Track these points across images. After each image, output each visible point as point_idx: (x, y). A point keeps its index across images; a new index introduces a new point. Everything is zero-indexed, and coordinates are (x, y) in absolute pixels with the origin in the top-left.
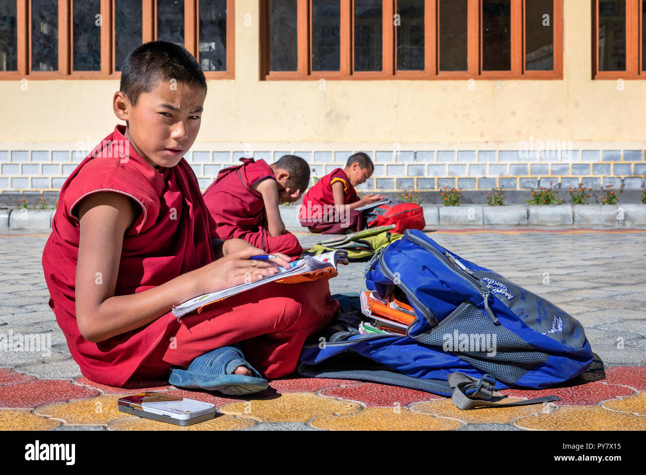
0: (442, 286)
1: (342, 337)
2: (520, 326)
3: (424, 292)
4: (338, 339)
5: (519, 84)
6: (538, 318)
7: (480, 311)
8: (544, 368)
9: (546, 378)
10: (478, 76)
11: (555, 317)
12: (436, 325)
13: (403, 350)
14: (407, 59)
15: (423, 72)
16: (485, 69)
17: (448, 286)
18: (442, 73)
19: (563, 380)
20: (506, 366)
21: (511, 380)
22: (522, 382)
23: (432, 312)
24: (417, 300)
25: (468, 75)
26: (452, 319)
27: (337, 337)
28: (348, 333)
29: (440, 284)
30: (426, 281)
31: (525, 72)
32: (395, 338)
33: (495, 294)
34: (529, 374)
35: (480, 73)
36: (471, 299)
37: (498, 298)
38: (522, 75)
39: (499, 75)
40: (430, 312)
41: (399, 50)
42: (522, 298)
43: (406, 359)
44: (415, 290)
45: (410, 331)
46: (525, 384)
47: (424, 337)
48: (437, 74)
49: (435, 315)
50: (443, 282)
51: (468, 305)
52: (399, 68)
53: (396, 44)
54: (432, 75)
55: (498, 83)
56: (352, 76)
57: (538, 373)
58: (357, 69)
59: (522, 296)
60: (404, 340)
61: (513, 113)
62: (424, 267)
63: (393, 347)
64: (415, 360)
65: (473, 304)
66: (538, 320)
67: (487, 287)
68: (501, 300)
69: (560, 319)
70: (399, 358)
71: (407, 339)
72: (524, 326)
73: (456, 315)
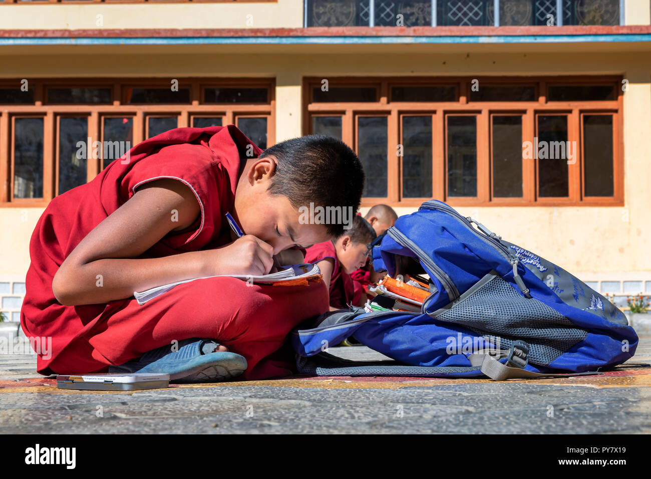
0: (463, 250)
1: (344, 318)
2: (555, 301)
3: (441, 255)
4: (340, 320)
5: (578, 210)
6: (574, 294)
7: (508, 284)
8: (583, 348)
9: (585, 360)
10: (534, 203)
11: (593, 296)
12: (457, 298)
13: (417, 331)
14: (459, 184)
15: (475, 198)
16: (541, 195)
17: (471, 251)
18: (495, 200)
19: (604, 363)
20: (539, 345)
21: (545, 361)
22: (557, 364)
23: (452, 280)
24: (434, 264)
25: (523, 202)
26: (475, 291)
27: (339, 319)
28: (353, 313)
29: (461, 247)
30: (445, 244)
31: (584, 198)
32: (409, 316)
33: (525, 264)
34: (566, 356)
35: (536, 200)
36: (498, 268)
37: (529, 269)
38: (581, 202)
39: (555, 202)
40: (450, 280)
41: (450, 175)
42: (555, 272)
43: (420, 342)
44: (431, 252)
45: (426, 306)
46: (560, 366)
47: (442, 314)
48: (490, 200)
49: (455, 285)
50: (465, 246)
51: (494, 276)
52: (451, 195)
53: (447, 169)
54: (484, 202)
55: (555, 210)
56: (400, 203)
57: (576, 355)
58: (405, 196)
59: (555, 271)
60: (418, 319)
61: (572, 242)
62: (444, 229)
63: (406, 328)
64: (431, 343)
65: (500, 275)
66: (574, 296)
67: (516, 255)
68: (533, 271)
69: (599, 299)
70: (413, 341)
71: (422, 317)
72: (559, 301)
73: (481, 287)
